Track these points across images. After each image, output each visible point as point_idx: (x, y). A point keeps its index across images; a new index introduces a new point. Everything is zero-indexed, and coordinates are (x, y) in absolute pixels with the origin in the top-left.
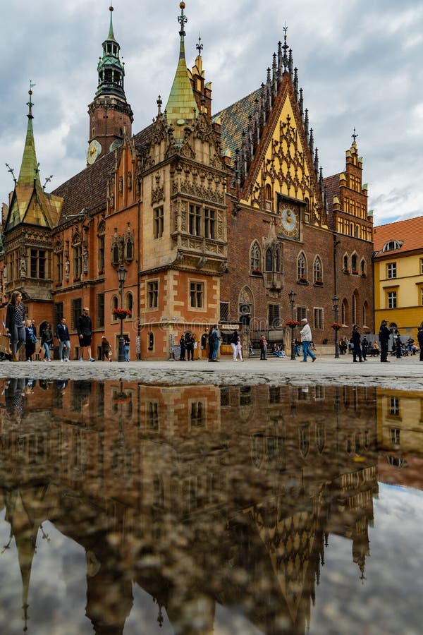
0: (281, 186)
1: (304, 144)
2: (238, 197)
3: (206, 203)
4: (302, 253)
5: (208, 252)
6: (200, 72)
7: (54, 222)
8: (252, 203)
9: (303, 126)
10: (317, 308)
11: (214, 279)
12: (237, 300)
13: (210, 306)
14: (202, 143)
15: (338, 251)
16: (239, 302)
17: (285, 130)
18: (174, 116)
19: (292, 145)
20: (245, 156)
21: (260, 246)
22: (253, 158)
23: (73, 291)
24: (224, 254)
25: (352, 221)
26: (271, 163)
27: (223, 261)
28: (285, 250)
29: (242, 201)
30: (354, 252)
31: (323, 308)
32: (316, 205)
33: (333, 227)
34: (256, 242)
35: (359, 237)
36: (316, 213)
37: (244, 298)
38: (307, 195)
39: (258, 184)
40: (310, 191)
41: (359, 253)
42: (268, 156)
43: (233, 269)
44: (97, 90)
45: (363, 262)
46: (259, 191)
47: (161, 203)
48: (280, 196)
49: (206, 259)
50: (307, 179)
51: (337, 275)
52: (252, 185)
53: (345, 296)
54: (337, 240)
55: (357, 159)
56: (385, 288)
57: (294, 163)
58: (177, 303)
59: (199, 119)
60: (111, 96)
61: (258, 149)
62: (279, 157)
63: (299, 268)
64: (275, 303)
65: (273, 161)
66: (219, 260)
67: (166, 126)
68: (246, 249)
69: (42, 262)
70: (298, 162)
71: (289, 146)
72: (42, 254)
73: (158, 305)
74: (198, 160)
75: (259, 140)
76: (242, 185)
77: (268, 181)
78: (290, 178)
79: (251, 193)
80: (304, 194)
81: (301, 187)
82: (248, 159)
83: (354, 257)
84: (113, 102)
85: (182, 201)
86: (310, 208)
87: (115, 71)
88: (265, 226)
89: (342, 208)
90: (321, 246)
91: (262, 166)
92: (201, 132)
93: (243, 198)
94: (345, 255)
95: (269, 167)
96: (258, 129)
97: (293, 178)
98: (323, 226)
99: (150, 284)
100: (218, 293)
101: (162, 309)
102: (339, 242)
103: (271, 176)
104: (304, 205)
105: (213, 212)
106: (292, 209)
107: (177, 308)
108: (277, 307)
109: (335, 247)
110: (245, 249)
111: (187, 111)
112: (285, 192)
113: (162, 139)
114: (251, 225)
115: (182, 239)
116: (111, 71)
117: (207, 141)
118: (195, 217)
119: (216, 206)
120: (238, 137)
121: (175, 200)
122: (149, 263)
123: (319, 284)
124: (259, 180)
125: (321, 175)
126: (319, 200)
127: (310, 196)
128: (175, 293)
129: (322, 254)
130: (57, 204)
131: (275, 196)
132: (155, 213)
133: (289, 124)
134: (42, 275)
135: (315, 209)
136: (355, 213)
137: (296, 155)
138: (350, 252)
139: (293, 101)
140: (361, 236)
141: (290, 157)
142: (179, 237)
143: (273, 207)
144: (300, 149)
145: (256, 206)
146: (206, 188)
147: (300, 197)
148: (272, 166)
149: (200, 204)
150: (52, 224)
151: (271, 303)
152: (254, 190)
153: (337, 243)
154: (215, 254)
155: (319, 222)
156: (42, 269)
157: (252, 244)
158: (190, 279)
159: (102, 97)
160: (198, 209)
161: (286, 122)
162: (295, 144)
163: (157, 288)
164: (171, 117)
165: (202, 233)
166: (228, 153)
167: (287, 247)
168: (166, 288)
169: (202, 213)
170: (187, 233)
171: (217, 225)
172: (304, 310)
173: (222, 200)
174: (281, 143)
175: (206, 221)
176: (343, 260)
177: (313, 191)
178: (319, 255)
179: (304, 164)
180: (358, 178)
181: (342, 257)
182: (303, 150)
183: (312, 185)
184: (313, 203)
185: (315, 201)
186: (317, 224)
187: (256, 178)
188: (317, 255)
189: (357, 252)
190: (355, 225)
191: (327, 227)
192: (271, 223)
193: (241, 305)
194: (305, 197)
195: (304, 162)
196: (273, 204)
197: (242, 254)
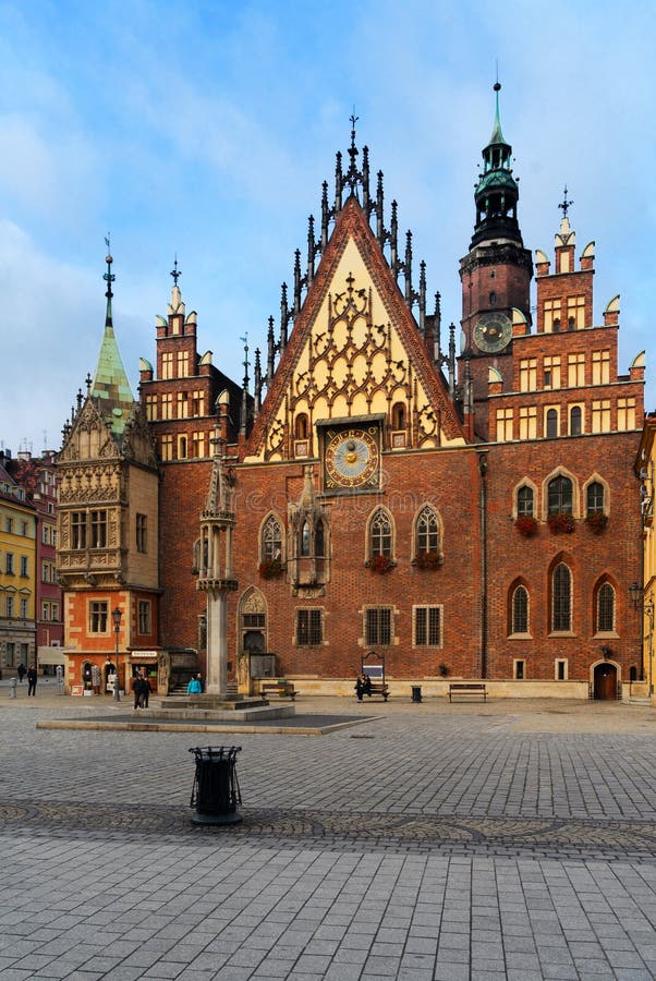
0: (331, 405)
1: (393, 306)
2: (241, 455)
4: (382, 509)
8: (267, 457)
10: (422, 606)
11: (121, 594)
12: (236, 610)
16: (239, 612)
17: (341, 306)
19: (358, 323)
25: (549, 404)
26: (307, 376)
29: (249, 460)
30: (558, 470)
31: (442, 606)
32: (425, 408)
33: (479, 432)
34: (271, 516)
35: (580, 433)
36: (424, 423)
38: (401, 397)
40: (409, 388)
41: (577, 468)
42: (302, 367)
46: (280, 432)
48: (328, 426)
50: (399, 367)
52: (266, 430)
53: (520, 573)
57: (364, 353)
62: (325, 359)
63: (375, 539)
64: (310, 608)
65: (311, 371)
70: (373, 347)
71: (349, 329)
77: (302, 407)
78: (353, 383)
79: (265, 442)
80: (390, 399)
81: (380, 389)
83: (559, 483)
86: (408, 421)
88: (293, 484)
89: (512, 385)
90: (438, 484)
91: (288, 391)
93: (249, 455)
94: (520, 484)
95: (305, 383)
97: (360, 381)
98: (445, 443)
102: (500, 461)
103: (306, 398)
106: (360, 436)
107: (73, 635)
108: (317, 614)
109: (484, 476)
110: (250, 531)
112: (340, 411)
114: (261, 492)
124: (281, 415)
127: (409, 397)
129: (441, 500)
131: (315, 428)
133: (350, 289)
135: (423, 418)
137: (368, 336)
138: (540, 474)
140: (588, 426)
141: (352, 347)
143: (310, 449)
145: (275, 458)
147: (381, 406)
148: (309, 380)
149: (85, 509)
151: (302, 607)
152: (271, 432)
155: (435, 439)
157: (264, 520)
158: (89, 599)
162: (368, 316)
167: (343, 508)
169: (89, 522)
170: (68, 549)
171: (108, 529)
174: (331, 331)
175: (94, 526)
176: (515, 497)
177: (419, 383)
178: (429, 504)
179: (390, 344)
180: (579, 296)
181: (509, 492)
182: (391, 317)
183: (414, 374)
184: (415, 407)
185: (423, 400)
186: (429, 444)
187: (276, 414)
188: (424, 505)
189: (567, 467)
190: (564, 409)
191: (460, 442)
192: (306, 476)
193: (246, 617)
194: (393, 403)
195: (390, 339)
196: (311, 443)
197: (243, 541)
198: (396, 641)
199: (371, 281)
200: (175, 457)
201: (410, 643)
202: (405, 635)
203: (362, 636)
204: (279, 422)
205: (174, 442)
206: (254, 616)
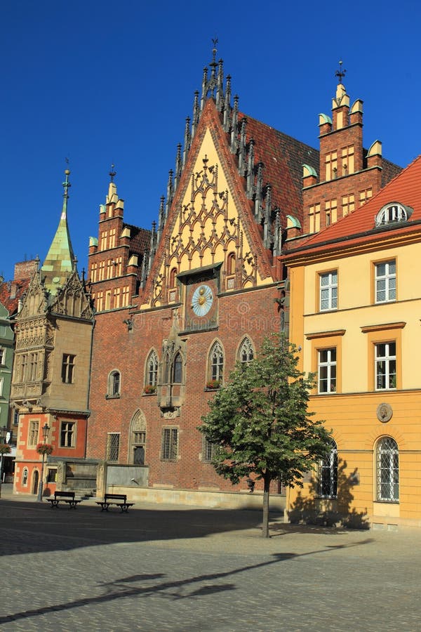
0: (191, 259)
2: (139, 305)
3: (30, 350)
4: (217, 342)
8: (152, 304)
12: (128, 428)
16: (131, 430)
21: (157, 353)
28: (190, 347)
29: (143, 307)
32: (248, 255)
34: (154, 351)
38: (232, 247)
50: (233, 223)
52: (153, 283)
55: (346, 114)
62: (189, 224)
64: (171, 427)
77: (174, 263)
79: (153, 292)
80: (226, 251)
81: (220, 243)
85: (17, 356)
88: (166, 324)
90: (252, 318)
91: (167, 250)
93: (144, 303)
98: (260, 283)
108: (175, 432)
112: (196, 263)
118: (25, 366)
124: (162, 270)
127: (237, 247)
133: (205, 168)
135: (246, 263)
143: (180, 295)
144: (224, 186)
145: (157, 306)
146: (33, 336)
147: (220, 259)
148: (179, 241)
151: (167, 426)
152: (156, 284)
155: (253, 280)
157: (148, 354)
162: (215, 186)
165: (27, 378)
171: (38, 366)
174: (193, 202)
175: (33, 364)
177: (244, 235)
178: (247, 335)
179: (227, 206)
180: (349, 146)
182: (229, 184)
183: (241, 228)
184: (241, 254)
185: (246, 248)
186: (249, 285)
187: (159, 270)
188: (244, 336)
191: (269, 281)
192: (174, 317)
193: (136, 434)
194: (228, 253)
195: (227, 202)
197: (136, 372)
199: (218, 158)
200: (104, 309)
204: (160, 276)
205: (104, 297)
206: (140, 434)
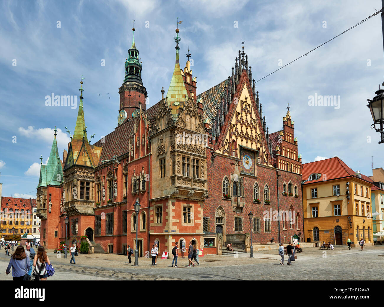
0: (242, 141)
1: (256, 114)
2: (214, 149)
3: (193, 155)
4: (256, 183)
5: (195, 187)
6: (189, 71)
7: (95, 163)
8: (223, 152)
9: (256, 102)
11: (199, 204)
12: (214, 215)
13: (196, 221)
14: (191, 117)
15: (280, 182)
16: (215, 217)
17: (244, 106)
18: (173, 100)
19: (248, 115)
20: (219, 122)
21: (229, 180)
22: (223, 123)
23: (107, 208)
24: (206, 188)
25: (288, 162)
26: (235, 126)
27: (205, 192)
28: (245, 182)
29: (217, 151)
30: (290, 181)
32: (265, 152)
33: (276, 165)
34: (226, 177)
35: (293, 172)
36: (265, 157)
37: (218, 213)
38: (259, 146)
39: (227, 140)
40: (260, 143)
41: (293, 182)
42: (234, 122)
43: (211, 195)
44: (125, 79)
45: (296, 188)
46: (228, 144)
47: (164, 156)
48: (241, 148)
49: (194, 191)
50: (259, 136)
51: (279, 196)
52: (223, 141)
54: (279, 174)
55: (290, 122)
56: (310, 204)
57: (250, 126)
58: (175, 221)
59: (188, 101)
60: (133, 83)
61: (227, 118)
62: (240, 123)
63: (254, 193)
64: (239, 216)
65: (237, 125)
66: (202, 192)
67: (167, 107)
68: (220, 182)
69: (88, 189)
70: (253, 125)
71: (246, 115)
72: (88, 184)
73: (162, 222)
74: (188, 128)
75: (227, 112)
76: (217, 141)
77: (234, 138)
78: (248, 135)
79: (223, 146)
80: (257, 145)
81: (255, 141)
82: (220, 124)
83: (290, 185)
84: (135, 86)
85: (178, 155)
86: (261, 154)
87: (136, 67)
88: (232, 166)
89: (281, 153)
90: (268, 178)
91: (230, 128)
92: (190, 110)
93: (217, 149)
94: (284, 183)
95: (234, 129)
96: (227, 105)
97: (249, 136)
98: (269, 166)
99: (157, 208)
100: (202, 213)
101: (165, 224)
102: (280, 175)
103: (235, 134)
104: (257, 152)
105: (198, 161)
106: (249, 155)
107: (174, 224)
108: (240, 219)
109: (277, 178)
111: (181, 96)
112: (244, 144)
113: (165, 114)
114: (223, 166)
115: (178, 179)
116: (133, 67)
117: (194, 116)
118: (186, 165)
119: (200, 156)
120: (214, 110)
121: (173, 154)
122: (156, 195)
123: (267, 203)
124: (228, 137)
125: (267, 133)
126: (267, 149)
127: (261, 147)
128: (174, 214)
129: (269, 183)
130: (98, 152)
131: (238, 147)
132: (160, 161)
133: (246, 102)
134: (88, 198)
135: (264, 155)
136: (290, 156)
137: (251, 121)
138: (287, 181)
139: (249, 87)
140: (294, 171)
141: (247, 122)
142: (176, 178)
143: (237, 155)
144: (254, 117)
145: (226, 154)
146: (193, 146)
147: (254, 148)
148: (236, 128)
149: (189, 156)
150: (94, 165)
151: (236, 216)
152: (224, 143)
153: (279, 176)
154: (199, 188)
155: (267, 163)
156: (88, 193)
157: (224, 178)
158: (183, 205)
159: (128, 83)
160: (188, 159)
161: (245, 100)
162: (251, 114)
163: (161, 211)
164: (170, 100)
165: (191, 175)
166: (208, 121)
167: (247, 180)
168: (167, 211)
169: (191, 162)
170: (181, 175)
171: (201, 169)
172: (258, 220)
173: (204, 152)
174: (242, 113)
175: (194, 166)
176: (283, 186)
177: (263, 143)
181: (282, 185)
182: (256, 118)
183: (262, 140)
184: (263, 151)
185: (264, 149)
186: (265, 164)
187: (226, 136)
188: (266, 184)
189: (291, 181)
190: (290, 164)
191: (272, 166)
192: (236, 164)
193: (217, 218)
194: (257, 147)
195: (256, 125)
196: (237, 152)
197: (217, 185)
198: (261, 230)
199: (251, 102)
201: (264, 231)
202: (262, 228)
203: (252, 228)
206: (219, 218)
